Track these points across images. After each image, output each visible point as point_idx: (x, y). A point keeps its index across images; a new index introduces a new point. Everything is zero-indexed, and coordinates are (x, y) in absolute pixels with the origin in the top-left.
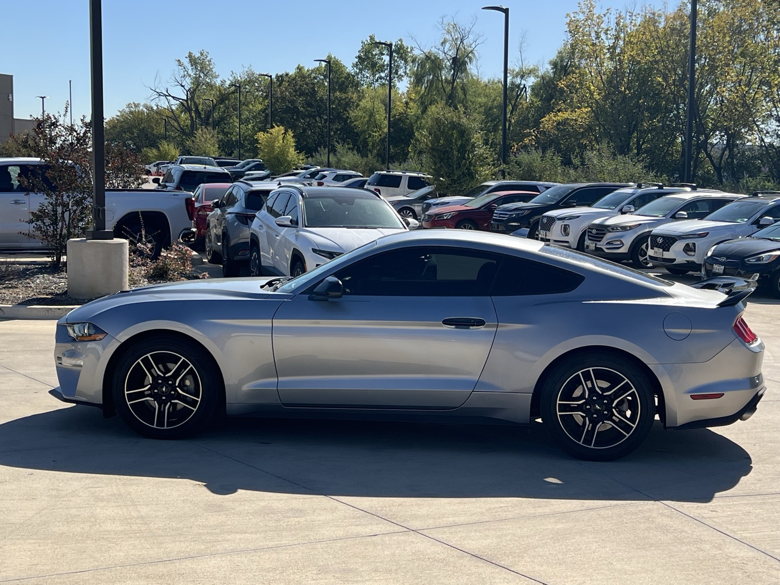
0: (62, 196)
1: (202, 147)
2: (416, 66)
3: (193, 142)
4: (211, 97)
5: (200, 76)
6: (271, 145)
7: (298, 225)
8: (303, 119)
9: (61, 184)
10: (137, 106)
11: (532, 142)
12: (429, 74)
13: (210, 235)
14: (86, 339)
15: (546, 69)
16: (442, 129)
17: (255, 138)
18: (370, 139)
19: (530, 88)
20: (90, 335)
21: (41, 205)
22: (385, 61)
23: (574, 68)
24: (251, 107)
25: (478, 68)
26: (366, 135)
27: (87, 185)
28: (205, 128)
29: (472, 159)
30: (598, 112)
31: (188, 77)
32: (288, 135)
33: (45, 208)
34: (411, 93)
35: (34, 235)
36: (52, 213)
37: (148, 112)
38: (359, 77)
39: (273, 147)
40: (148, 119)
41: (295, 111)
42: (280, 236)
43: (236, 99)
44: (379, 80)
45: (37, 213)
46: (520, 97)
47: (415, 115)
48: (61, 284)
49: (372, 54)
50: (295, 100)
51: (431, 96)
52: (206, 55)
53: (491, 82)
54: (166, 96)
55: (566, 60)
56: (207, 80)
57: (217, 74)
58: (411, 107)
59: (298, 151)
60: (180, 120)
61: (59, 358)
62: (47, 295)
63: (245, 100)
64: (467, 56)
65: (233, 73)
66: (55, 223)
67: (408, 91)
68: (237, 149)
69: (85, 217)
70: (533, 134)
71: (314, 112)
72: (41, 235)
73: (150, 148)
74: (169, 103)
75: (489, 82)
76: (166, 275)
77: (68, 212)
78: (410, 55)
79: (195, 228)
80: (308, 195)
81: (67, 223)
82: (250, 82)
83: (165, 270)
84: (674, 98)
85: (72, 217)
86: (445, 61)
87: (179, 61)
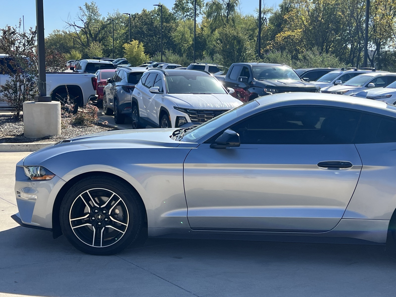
0: (20, 76)
1: (93, 52)
2: (208, 8)
3: (89, 50)
4: (98, 26)
5: (91, 15)
6: (131, 51)
7: (163, 92)
8: (147, 37)
9: (18, 69)
10: (58, 31)
11: (271, 48)
12: (214, 12)
13: (106, 99)
14: (39, 179)
15: (277, 9)
16: (228, 40)
17: (123, 47)
18: (183, 47)
19: (269, 19)
20: (42, 176)
21: (7, 81)
22: (189, 6)
23: (292, 8)
24: (118, 31)
25: (240, 9)
26: (180, 45)
27: (34, 69)
28: (95, 42)
29: (245, 56)
30: (306, 32)
31: (85, 16)
32: (140, 45)
33: (9, 83)
34: (204, 23)
35: (3, 99)
36: (14, 86)
37: (64, 35)
38: (176, 15)
39: (132, 52)
40: (65, 38)
41: (143, 33)
42: (152, 99)
43: (110, 27)
44: (186, 16)
45: (5, 86)
46: (263, 24)
47: (207, 34)
48: (19, 129)
49: (183, 3)
50: (142, 27)
51: (216, 24)
52: (94, 4)
53: (247, 17)
54: (74, 26)
55: (288, 4)
56: (95, 17)
57: (100, 14)
58: (205, 30)
59: (146, 54)
60: (81, 39)
61: (18, 192)
62: (12, 136)
63: (115, 28)
64: (235, 3)
65: (109, 14)
66: (15, 92)
67: (202, 22)
68: (112, 53)
69: (34, 88)
70: (272, 43)
71: (152, 33)
72: (7, 99)
73: (66, 53)
74: (75, 29)
75: (246, 17)
76: (83, 123)
77: (23, 86)
78: (202, 3)
79: (97, 95)
80: (168, 74)
81: (23, 92)
82: (118, 18)
83: (82, 120)
84: (348, 24)
85: (26, 88)
86: (223, 5)
87: (80, 7)
